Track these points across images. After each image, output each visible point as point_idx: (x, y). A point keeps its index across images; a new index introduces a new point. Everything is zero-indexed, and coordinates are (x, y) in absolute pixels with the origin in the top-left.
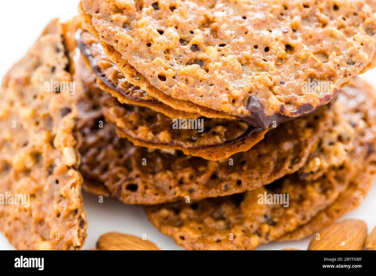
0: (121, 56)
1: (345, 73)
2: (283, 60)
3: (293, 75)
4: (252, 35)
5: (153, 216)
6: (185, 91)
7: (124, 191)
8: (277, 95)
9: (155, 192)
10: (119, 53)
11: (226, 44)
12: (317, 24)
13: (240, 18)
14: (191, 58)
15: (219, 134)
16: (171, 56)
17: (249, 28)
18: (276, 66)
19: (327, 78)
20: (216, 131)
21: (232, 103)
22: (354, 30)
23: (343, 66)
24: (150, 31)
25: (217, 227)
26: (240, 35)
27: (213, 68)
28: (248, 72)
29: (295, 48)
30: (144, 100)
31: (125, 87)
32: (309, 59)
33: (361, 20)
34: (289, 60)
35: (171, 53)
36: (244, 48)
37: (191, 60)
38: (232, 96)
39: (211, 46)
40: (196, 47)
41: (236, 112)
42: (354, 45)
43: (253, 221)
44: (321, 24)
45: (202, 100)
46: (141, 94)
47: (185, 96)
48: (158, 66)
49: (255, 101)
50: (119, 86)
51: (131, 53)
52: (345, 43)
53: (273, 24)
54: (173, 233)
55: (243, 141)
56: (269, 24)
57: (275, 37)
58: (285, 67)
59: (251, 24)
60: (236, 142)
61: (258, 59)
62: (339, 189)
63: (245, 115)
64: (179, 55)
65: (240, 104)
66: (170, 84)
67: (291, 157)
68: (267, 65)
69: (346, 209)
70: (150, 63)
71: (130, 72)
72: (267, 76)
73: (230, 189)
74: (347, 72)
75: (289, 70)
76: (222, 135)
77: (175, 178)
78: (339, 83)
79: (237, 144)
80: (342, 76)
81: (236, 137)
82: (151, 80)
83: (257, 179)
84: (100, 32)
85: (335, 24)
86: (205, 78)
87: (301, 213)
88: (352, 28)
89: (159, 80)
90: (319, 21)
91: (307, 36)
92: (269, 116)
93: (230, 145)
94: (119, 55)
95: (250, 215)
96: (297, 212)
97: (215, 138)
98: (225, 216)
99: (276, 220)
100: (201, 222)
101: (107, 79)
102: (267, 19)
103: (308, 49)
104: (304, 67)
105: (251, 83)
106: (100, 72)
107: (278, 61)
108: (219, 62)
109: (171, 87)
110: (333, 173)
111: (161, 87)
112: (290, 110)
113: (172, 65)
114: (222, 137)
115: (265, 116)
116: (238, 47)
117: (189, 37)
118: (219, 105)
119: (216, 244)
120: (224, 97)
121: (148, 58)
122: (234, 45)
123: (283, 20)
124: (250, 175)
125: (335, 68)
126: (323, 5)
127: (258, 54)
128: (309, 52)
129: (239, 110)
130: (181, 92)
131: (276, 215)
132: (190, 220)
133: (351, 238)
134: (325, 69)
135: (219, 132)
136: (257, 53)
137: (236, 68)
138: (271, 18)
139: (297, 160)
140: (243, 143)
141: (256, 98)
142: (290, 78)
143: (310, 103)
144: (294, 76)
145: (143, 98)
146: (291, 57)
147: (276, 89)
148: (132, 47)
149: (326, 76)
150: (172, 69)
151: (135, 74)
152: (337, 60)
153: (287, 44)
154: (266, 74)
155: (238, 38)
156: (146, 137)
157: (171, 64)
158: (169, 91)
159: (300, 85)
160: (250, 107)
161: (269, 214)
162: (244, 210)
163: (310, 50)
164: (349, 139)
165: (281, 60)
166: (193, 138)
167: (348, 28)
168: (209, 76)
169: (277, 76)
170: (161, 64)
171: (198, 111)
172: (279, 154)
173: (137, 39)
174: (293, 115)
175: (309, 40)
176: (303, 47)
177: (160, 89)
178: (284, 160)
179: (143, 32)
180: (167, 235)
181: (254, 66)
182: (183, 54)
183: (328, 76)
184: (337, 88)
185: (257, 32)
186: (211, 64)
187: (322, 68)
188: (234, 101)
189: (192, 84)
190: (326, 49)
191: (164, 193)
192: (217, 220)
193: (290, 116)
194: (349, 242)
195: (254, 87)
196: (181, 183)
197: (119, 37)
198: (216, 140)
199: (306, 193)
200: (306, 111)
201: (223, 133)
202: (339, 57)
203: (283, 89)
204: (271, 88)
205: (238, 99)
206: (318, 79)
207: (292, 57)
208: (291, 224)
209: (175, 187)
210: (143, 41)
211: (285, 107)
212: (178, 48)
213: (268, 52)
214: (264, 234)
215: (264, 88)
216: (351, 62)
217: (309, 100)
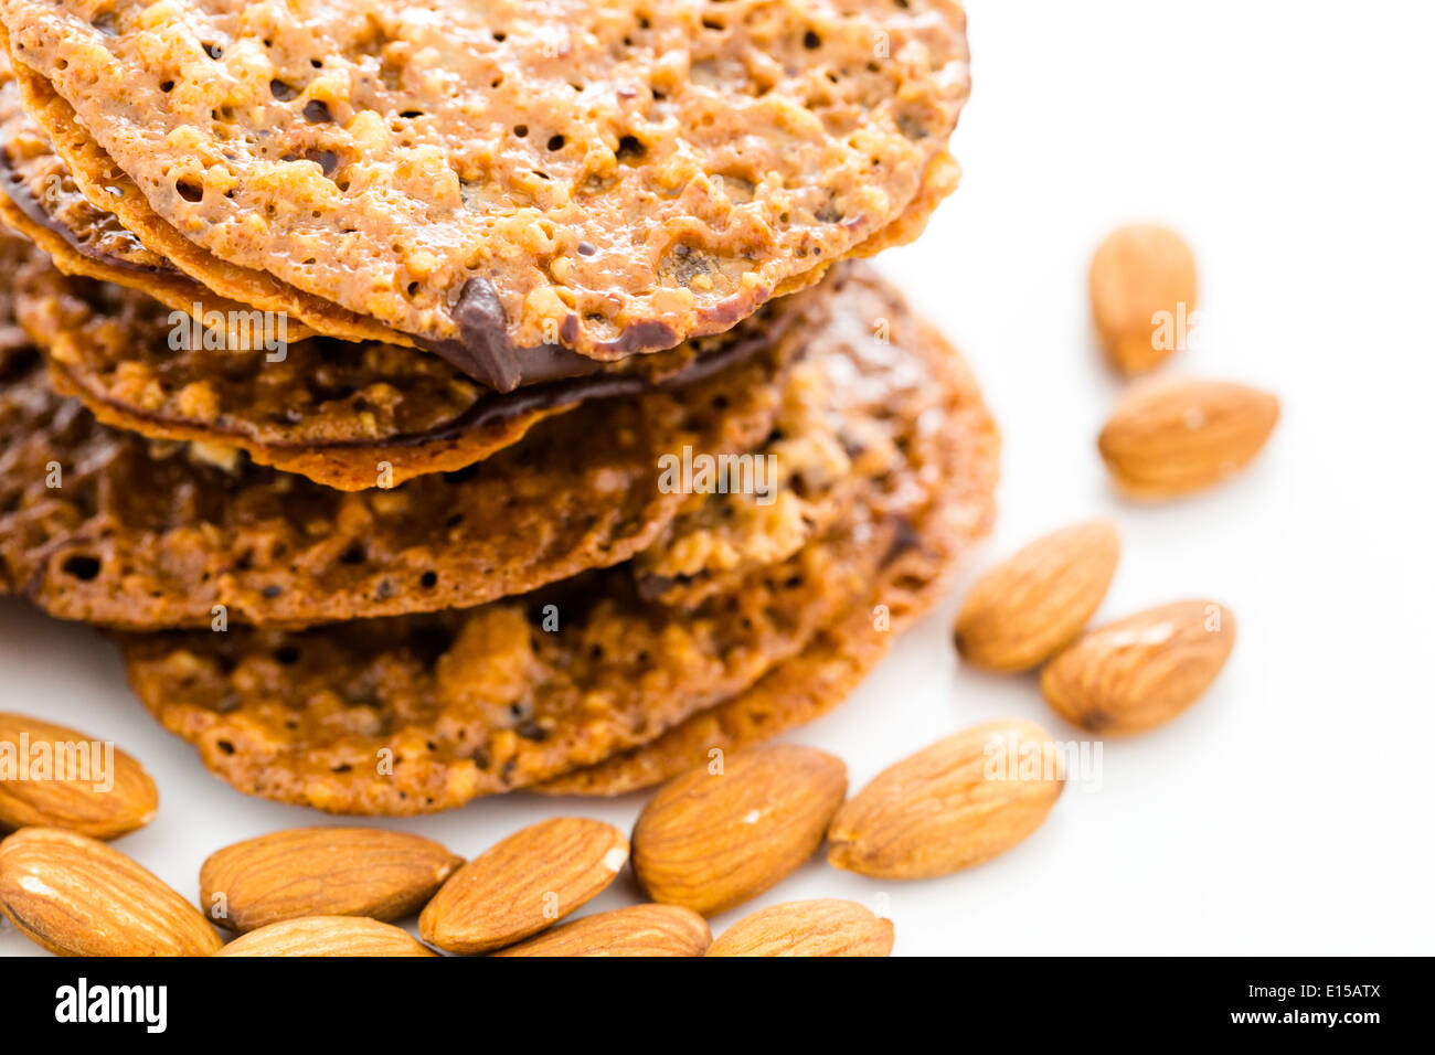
0: (74, 113)
1: (803, 243)
2: (605, 183)
3: (628, 230)
4: (514, 92)
5: (144, 670)
6: (257, 238)
7: (57, 576)
8: (562, 284)
9: (156, 588)
10: (66, 103)
11: (423, 111)
12: (741, 83)
13: (485, 37)
14: (300, 141)
15: (375, 410)
16: (234, 128)
17: (511, 70)
18: (575, 199)
19: (741, 251)
20: (368, 399)
21: (407, 294)
22: (858, 114)
23: (799, 220)
24: (175, 42)
25: (350, 726)
26: (474, 88)
27: (363, 179)
28: (480, 205)
29: (651, 150)
30: (131, 263)
31: (76, 219)
32: (688, 186)
33: (888, 87)
34: (624, 185)
35: (238, 120)
36: (480, 132)
37: (299, 147)
38: (409, 270)
39: (372, 111)
40: (321, 111)
41: (414, 324)
42: (848, 161)
43: (468, 717)
44: (753, 87)
45: (309, 272)
46: (123, 244)
47: (255, 256)
48: (183, 154)
49: (483, 295)
50: (60, 214)
51: (104, 107)
52: (819, 150)
53: (592, 69)
54: (200, 729)
55: (451, 442)
56: (577, 66)
57: (587, 107)
58: (606, 203)
59: (518, 58)
60: (429, 441)
61: (518, 169)
62: (774, 649)
63: (444, 334)
64: (261, 129)
65: (434, 300)
66: (213, 214)
67: (612, 516)
68: (547, 191)
69: (787, 715)
70: (158, 142)
71: (93, 166)
72: (538, 221)
73: (398, 597)
74: (807, 243)
75: (618, 215)
76: (385, 412)
77: (226, 547)
78: (773, 271)
79: (431, 447)
80: (788, 252)
81: (430, 426)
82: (154, 193)
83: (489, 572)
84: (13, 31)
85: (798, 91)
86: (330, 206)
87: (631, 708)
88: (855, 108)
89: (177, 196)
90: (750, 76)
91: (698, 116)
92: (521, 348)
93: (408, 447)
94: (67, 111)
95: (462, 698)
96: (620, 704)
97: (360, 421)
98: (382, 694)
99: (547, 723)
100: (299, 704)
101: (26, 190)
102: (572, 49)
103: (690, 156)
104: (667, 210)
105: (480, 237)
106: (11, 168)
107: (587, 184)
108: (388, 162)
109: (213, 221)
110: (762, 597)
111: (182, 218)
112: (595, 337)
113: (230, 157)
114: (384, 419)
115: (508, 346)
116: (460, 123)
117: (304, 78)
118: (361, 296)
119: (333, 775)
120: (384, 271)
121: (158, 127)
122: (447, 116)
123: (628, 58)
124: (468, 559)
125: (772, 224)
126: (768, 27)
127: (523, 155)
128: (693, 165)
129: (426, 318)
130: (244, 242)
131: (551, 707)
132: (265, 695)
133: (781, 803)
134: (736, 224)
135: (377, 402)
136: (523, 152)
137: (439, 187)
138: (586, 47)
139: (632, 526)
140: (453, 447)
141: (487, 287)
142: (616, 238)
143: (664, 321)
144: (630, 236)
145: (128, 257)
146: (631, 176)
147: (561, 266)
148: (111, 85)
149: (737, 246)
150: (228, 167)
151: (107, 174)
152: (783, 200)
153: (625, 133)
154: (537, 216)
155: (467, 97)
156: (139, 398)
157: (230, 153)
158: (205, 235)
159: (641, 264)
160: (461, 312)
161: (528, 702)
162: (445, 679)
163: (696, 158)
164: (826, 489)
165: (595, 181)
166: (291, 415)
167: (838, 108)
168: (346, 201)
169: (571, 226)
170: (192, 146)
171: (296, 308)
172: (577, 503)
173: (132, 64)
174: (604, 352)
175: (701, 129)
176: (676, 148)
177: (177, 226)
178: (590, 523)
179: (154, 42)
180: (178, 734)
181: (503, 189)
182: (275, 127)
183: (744, 247)
184: (765, 286)
185: (534, 85)
186: (359, 166)
187: (728, 221)
188: (413, 289)
189: (285, 221)
190: (752, 161)
191: (183, 594)
192: (351, 702)
193: (594, 355)
194: (773, 815)
195: (488, 252)
196: (243, 564)
197: (72, 50)
198: (362, 427)
199: (661, 649)
200: (649, 346)
201: (389, 408)
202: (790, 192)
203: (586, 268)
204: (544, 263)
205: (429, 284)
206: (707, 252)
207: (635, 177)
208: (592, 740)
209: (219, 574)
210: (150, 72)
211: (581, 324)
212: (262, 108)
213: (557, 153)
214: (498, 763)
215: (521, 259)
216: (829, 214)
217: (662, 313)
